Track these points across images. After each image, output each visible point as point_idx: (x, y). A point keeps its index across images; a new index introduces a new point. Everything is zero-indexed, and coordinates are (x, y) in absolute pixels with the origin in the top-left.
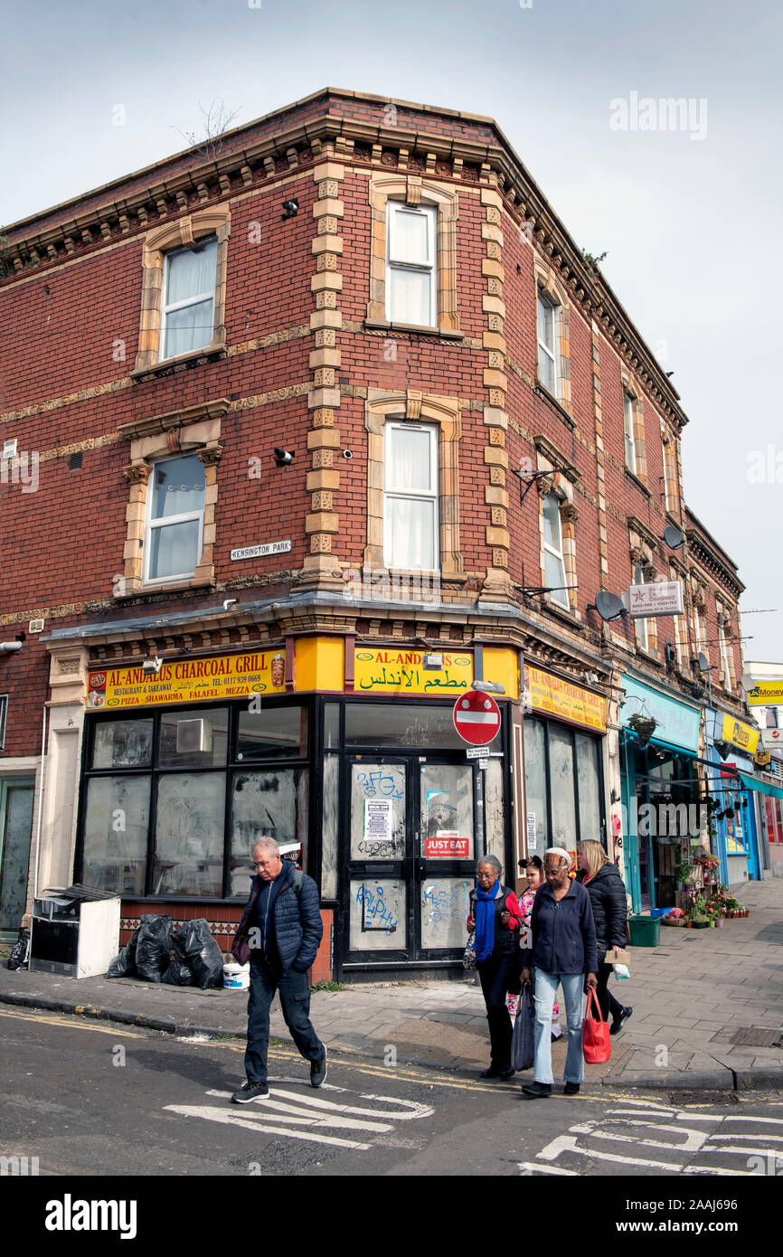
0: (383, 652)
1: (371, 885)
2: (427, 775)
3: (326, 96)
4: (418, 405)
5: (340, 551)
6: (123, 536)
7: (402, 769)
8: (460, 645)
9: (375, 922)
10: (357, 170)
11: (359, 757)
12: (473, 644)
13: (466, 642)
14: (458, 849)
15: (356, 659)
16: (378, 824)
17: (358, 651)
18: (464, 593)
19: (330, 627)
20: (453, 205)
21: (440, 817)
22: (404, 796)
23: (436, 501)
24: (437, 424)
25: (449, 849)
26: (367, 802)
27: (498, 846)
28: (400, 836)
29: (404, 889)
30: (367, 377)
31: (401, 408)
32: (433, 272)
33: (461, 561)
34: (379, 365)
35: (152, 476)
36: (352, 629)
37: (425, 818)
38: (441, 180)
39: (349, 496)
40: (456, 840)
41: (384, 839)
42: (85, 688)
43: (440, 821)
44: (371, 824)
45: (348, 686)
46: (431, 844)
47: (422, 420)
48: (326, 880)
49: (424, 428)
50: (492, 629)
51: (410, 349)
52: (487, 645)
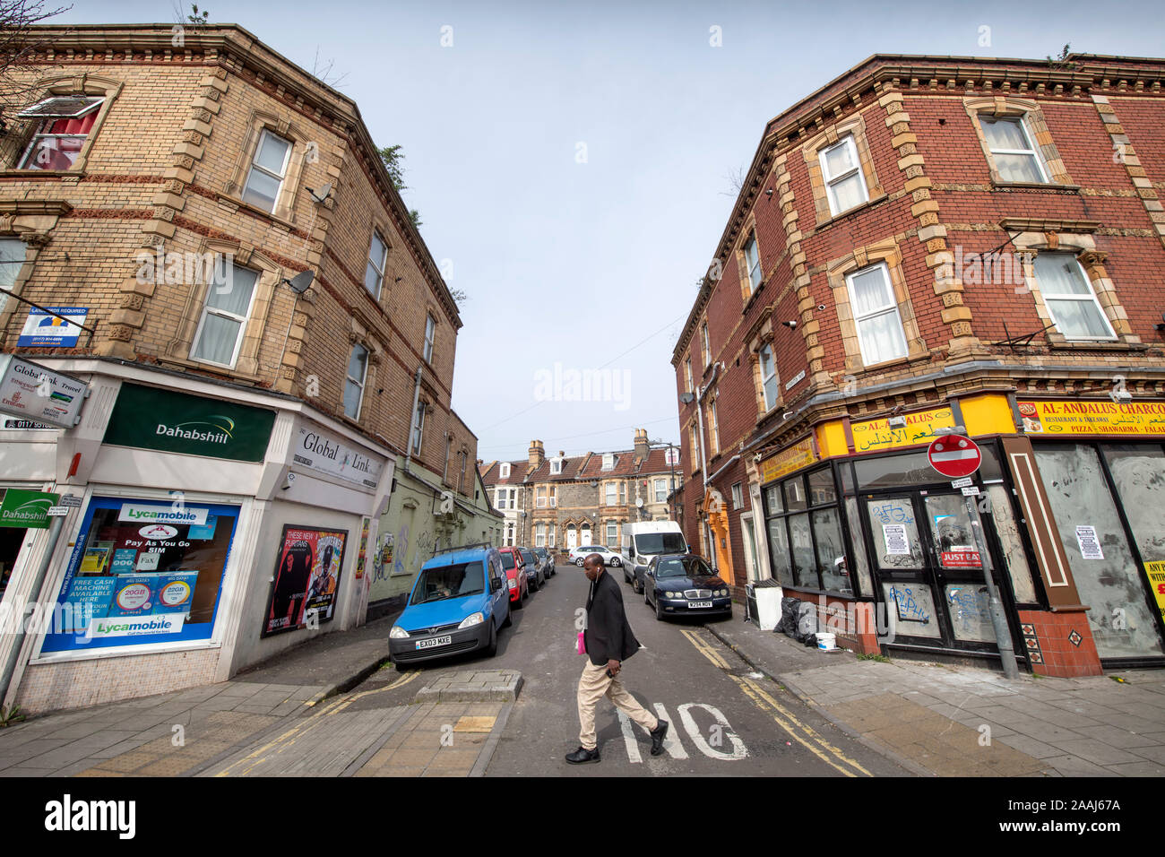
0: (873, 422)
1: (900, 587)
2: (931, 504)
3: (769, 126)
4: (864, 256)
5: (828, 366)
6: (754, 393)
7: (909, 501)
8: (937, 403)
9: (910, 614)
10: (794, 150)
11: (871, 496)
12: (948, 399)
13: (942, 400)
14: (975, 561)
15: (853, 432)
16: (897, 543)
17: (853, 426)
18: (933, 365)
19: (830, 415)
20: (861, 124)
21: (951, 535)
22: (914, 521)
23: (897, 310)
24: (882, 260)
25: (965, 560)
26: (884, 527)
27: (1019, 558)
28: (917, 551)
29: (930, 591)
30: (825, 257)
31: (853, 263)
32: (860, 171)
33: (924, 343)
34: (831, 246)
35: (760, 358)
36: (845, 413)
37: (937, 536)
38: (848, 116)
39: (828, 332)
40: (971, 553)
41: (904, 553)
42: (757, 473)
43: (951, 539)
44: (890, 543)
45: (852, 450)
46: (947, 557)
47: (870, 263)
48: (863, 582)
49: (875, 267)
50: (962, 384)
51: (851, 225)
52: (961, 397)
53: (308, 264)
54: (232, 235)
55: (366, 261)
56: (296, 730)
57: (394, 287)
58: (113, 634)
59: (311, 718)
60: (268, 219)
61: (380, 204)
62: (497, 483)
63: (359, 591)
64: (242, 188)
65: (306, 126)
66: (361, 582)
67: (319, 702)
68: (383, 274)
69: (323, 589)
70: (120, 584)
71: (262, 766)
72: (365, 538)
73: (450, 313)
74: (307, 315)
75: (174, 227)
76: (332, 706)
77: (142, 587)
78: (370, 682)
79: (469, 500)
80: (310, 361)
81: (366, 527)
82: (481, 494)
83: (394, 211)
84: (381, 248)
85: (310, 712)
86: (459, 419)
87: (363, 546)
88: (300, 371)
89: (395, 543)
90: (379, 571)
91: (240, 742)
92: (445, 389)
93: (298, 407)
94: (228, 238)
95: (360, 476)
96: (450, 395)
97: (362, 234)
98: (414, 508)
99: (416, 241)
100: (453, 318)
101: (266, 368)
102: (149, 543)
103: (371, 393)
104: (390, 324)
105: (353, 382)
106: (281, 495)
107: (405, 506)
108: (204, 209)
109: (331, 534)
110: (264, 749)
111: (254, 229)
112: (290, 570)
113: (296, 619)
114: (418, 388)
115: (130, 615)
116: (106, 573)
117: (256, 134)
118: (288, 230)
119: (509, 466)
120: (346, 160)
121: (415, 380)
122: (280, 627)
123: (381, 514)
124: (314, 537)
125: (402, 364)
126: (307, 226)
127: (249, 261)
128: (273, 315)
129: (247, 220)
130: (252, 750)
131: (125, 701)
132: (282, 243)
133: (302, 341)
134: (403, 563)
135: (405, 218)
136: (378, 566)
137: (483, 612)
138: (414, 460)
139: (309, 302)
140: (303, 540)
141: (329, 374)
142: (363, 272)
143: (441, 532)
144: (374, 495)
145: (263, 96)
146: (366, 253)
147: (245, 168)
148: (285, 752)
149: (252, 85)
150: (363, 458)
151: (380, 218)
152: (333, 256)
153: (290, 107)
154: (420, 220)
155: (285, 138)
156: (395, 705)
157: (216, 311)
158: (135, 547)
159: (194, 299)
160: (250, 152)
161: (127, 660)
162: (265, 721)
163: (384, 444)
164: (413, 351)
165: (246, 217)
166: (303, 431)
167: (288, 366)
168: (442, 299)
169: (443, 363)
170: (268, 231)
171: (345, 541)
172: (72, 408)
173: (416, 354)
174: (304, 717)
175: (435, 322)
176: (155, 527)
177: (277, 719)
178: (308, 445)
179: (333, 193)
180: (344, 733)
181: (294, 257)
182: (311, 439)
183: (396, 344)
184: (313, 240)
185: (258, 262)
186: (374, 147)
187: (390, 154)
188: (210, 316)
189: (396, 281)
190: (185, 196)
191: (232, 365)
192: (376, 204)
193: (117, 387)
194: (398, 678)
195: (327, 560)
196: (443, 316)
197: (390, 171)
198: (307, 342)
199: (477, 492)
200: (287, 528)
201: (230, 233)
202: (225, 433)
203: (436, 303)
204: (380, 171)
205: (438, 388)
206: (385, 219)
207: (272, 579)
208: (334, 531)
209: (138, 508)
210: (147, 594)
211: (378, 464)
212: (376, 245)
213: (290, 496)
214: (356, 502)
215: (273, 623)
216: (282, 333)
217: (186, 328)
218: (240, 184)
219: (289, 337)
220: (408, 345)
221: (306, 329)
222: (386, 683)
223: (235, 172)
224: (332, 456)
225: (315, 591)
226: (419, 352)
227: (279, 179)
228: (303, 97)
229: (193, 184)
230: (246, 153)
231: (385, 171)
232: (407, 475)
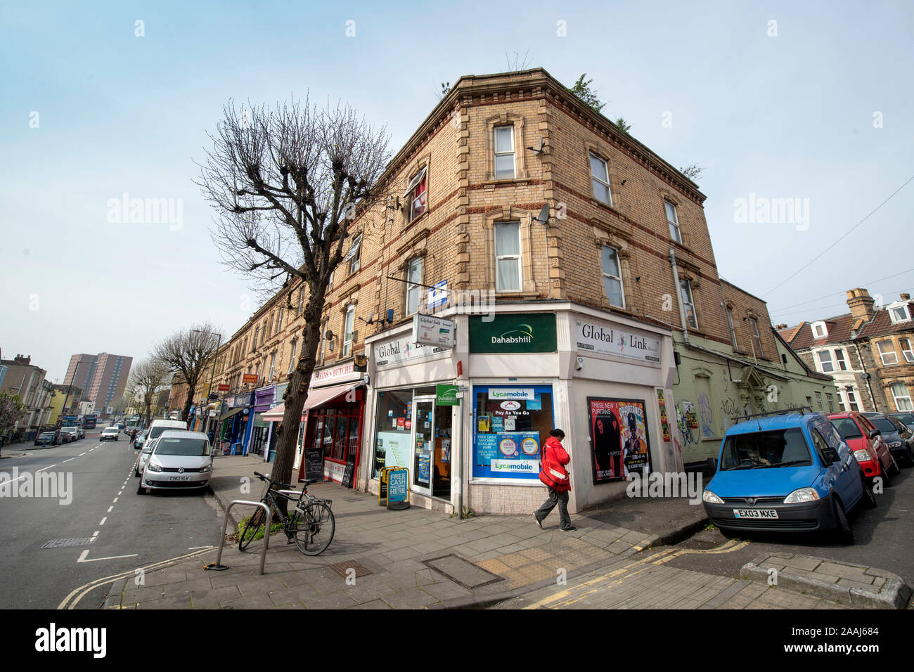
53: (546, 200)
54: (496, 204)
55: (589, 179)
56: (625, 571)
57: (623, 190)
58: (503, 470)
59: (638, 562)
60: (513, 183)
61: (587, 130)
62: (813, 345)
63: (671, 453)
64: (493, 173)
65: (516, 108)
66: (671, 445)
67: (645, 548)
68: (609, 183)
69: (635, 449)
70: (499, 439)
71: (593, 597)
72: (662, 406)
73: (688, 192)
74: (556, 237)
75: (467, 216)
76: (656, 555)
77: (511, 442)
78: (695, 540)
79: (775, 365)
80: (569, 270)
81: (660, 396)
82: (789, 356)
83: (600, 130)
84: (601, 164)
85: (638, 555)
86: (734, 287)
87: (663, 413)
88: (564, 280)
89: (696, 409)
90: (687, 436)
91: (582, 567)
92: (707, 263)
93: (568, 306)
94: (495, 208)
95: (641, 354)
96: (714, 266)
97: (580, 160)
98: (708, 378)
99: (629, 143)
100: (692, 195)
101: (540, 284)
102: (507, 413)
103: (629, 283)
104: (629, 221)
105: (611, 278)
106: (577, 374)
107: (697, 376)
108: (478, 197)
109: (629, 403)
110: (598, 580)
111: (508, 194)
112: (602, 432)
113: (619, 471)
114: (675, 268)
115: (509, 459)
116: (491, 431)
117: (491, 134)
118: (526, 184)
119: (824, 325)
120: (549, 113)
121: (670, 262)
122: (607, 477)
123: (673, 384)
124: (615, 406)
125: (651, 251)
126: (538, 175)
127: (510, 216)
128: (534, 247)
129: (502, 191)
130: (590, 578)
131: (519, 515)
132: (526, 195)
133: (558, 257)
134: (710, 428)
135: (612, 130)
136: (685, 431)
137: (817, 488)
138: (693, 333)
139: (555, 227)
140: (606, 409)
141: (588, 277)
142: (590, 189)
143: (747, 398)
144: (660, 369)
145: (487, 107)
146: (587, 174)
147: (491, 159)
148: (614, 590)
149: (480, 105)
150: (639, 338)
151: (591, 141)
152: (562, 187)
153: (503, 103)
154: (627, 125)
155: (508, 125)
156: (719, 574)
157: (502, 257)
158: (500, 416)
159: (489, 254)
160: (491, 148)
161: (514, 488)
162: (602, 555)
163: (656, 324)
164: (659, 237)
165: (501, 189)
166: (579, 324)
167: (554, 278)
168: (675, 182)
169: (696, 238)
170: (516, 191)
171: (644, 409)
172: (451, 335)
173: (662, 239)
174: (633, 559)
175: (674, 205)
176: (507, 402)
177: (611, 555)
178: (586, 334)
179: (547, 142)
180: (664, 588)
181: (536, 201)
182: (587, 330)
183: (639, 236)
184: (544, 182)
185: (516, 215)
186: (567, 90)
187: (580, 87)
188: (501, 261)
189: (622, 184)
190: (467, 195)
191: (521, 290)
192: (583, 131)
193: (467, 319)
194: (724, 542)
195: (632, 425)
196: (680, 196)
197: (586, 100)
198: (562, 257)
199: (784, 356)
200: (590, 400)
201: (495, 205)
202: (528, 336)
203: (669, 188)
204: (577, 105)
205: (697, 263)
206: (595, 140)
207: (590, 439)
208: (631, 401)
209: (497, 391)
210: (514, 446)
211: (655, 341)
212: (595, 165)
213: (583, 374)
214: (645, 375)
215: (600, 474)
216: (544, 256)
217: (489, 273)
218: (492, 171)
219: (549, 257)
220: (653, 233)
221: (559, 248)
222: (711, 546)
223: (487, 165)
224: (610, 340)
225: (629, 450)
226: (666, 236)
227: (512, 154)
228: (508, 90)
229: (469, 185)
230: (489, 149)
231: (581, 102)
232: (689, 347)
